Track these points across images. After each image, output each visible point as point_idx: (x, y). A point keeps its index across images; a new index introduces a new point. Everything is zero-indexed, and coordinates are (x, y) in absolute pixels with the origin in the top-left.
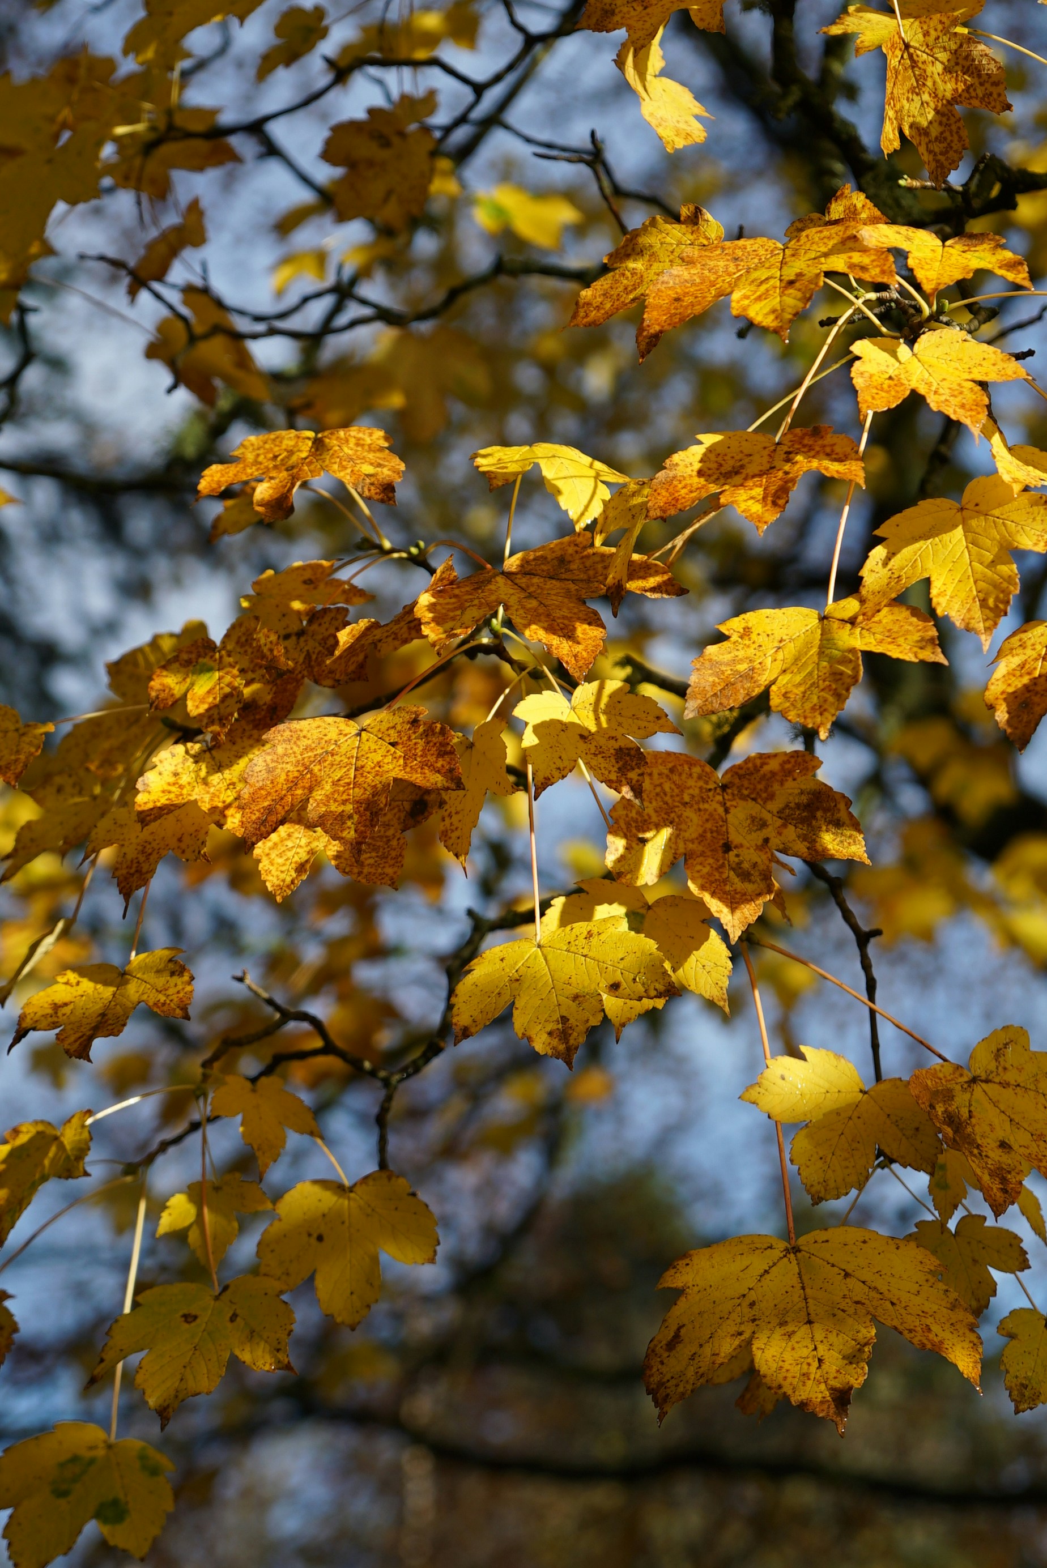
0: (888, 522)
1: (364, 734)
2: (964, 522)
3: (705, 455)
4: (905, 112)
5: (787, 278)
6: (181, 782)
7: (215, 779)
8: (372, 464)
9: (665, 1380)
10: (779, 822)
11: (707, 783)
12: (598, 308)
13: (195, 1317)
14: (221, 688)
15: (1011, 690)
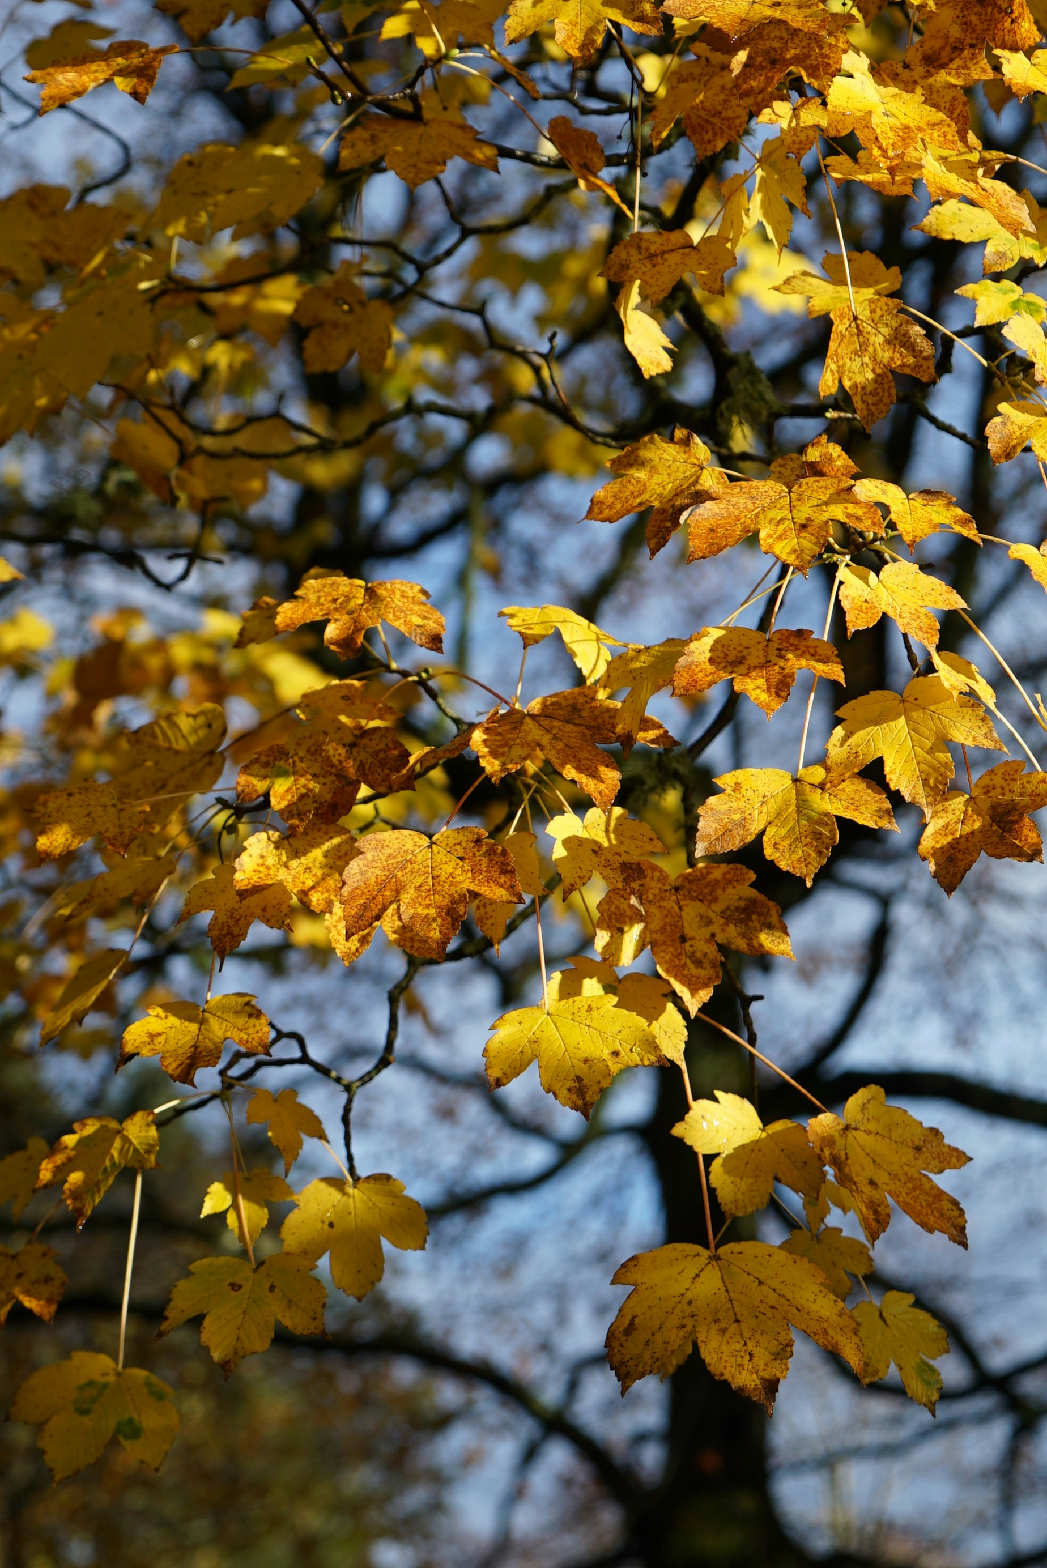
0: (846, 706)
1: (434, 846)
2: (906, 712)
3: (713, 645)
4: (846, 368)
5: (799, 522)
6: (267, 864)
7: (294, 863)
8: (419, 616)
9: (626, 1359)
10: (722, 921)
11: (664, 885)
12: (610, 507)
13: (240, 1287)
14: (298, 789)
15: (938, 846)
